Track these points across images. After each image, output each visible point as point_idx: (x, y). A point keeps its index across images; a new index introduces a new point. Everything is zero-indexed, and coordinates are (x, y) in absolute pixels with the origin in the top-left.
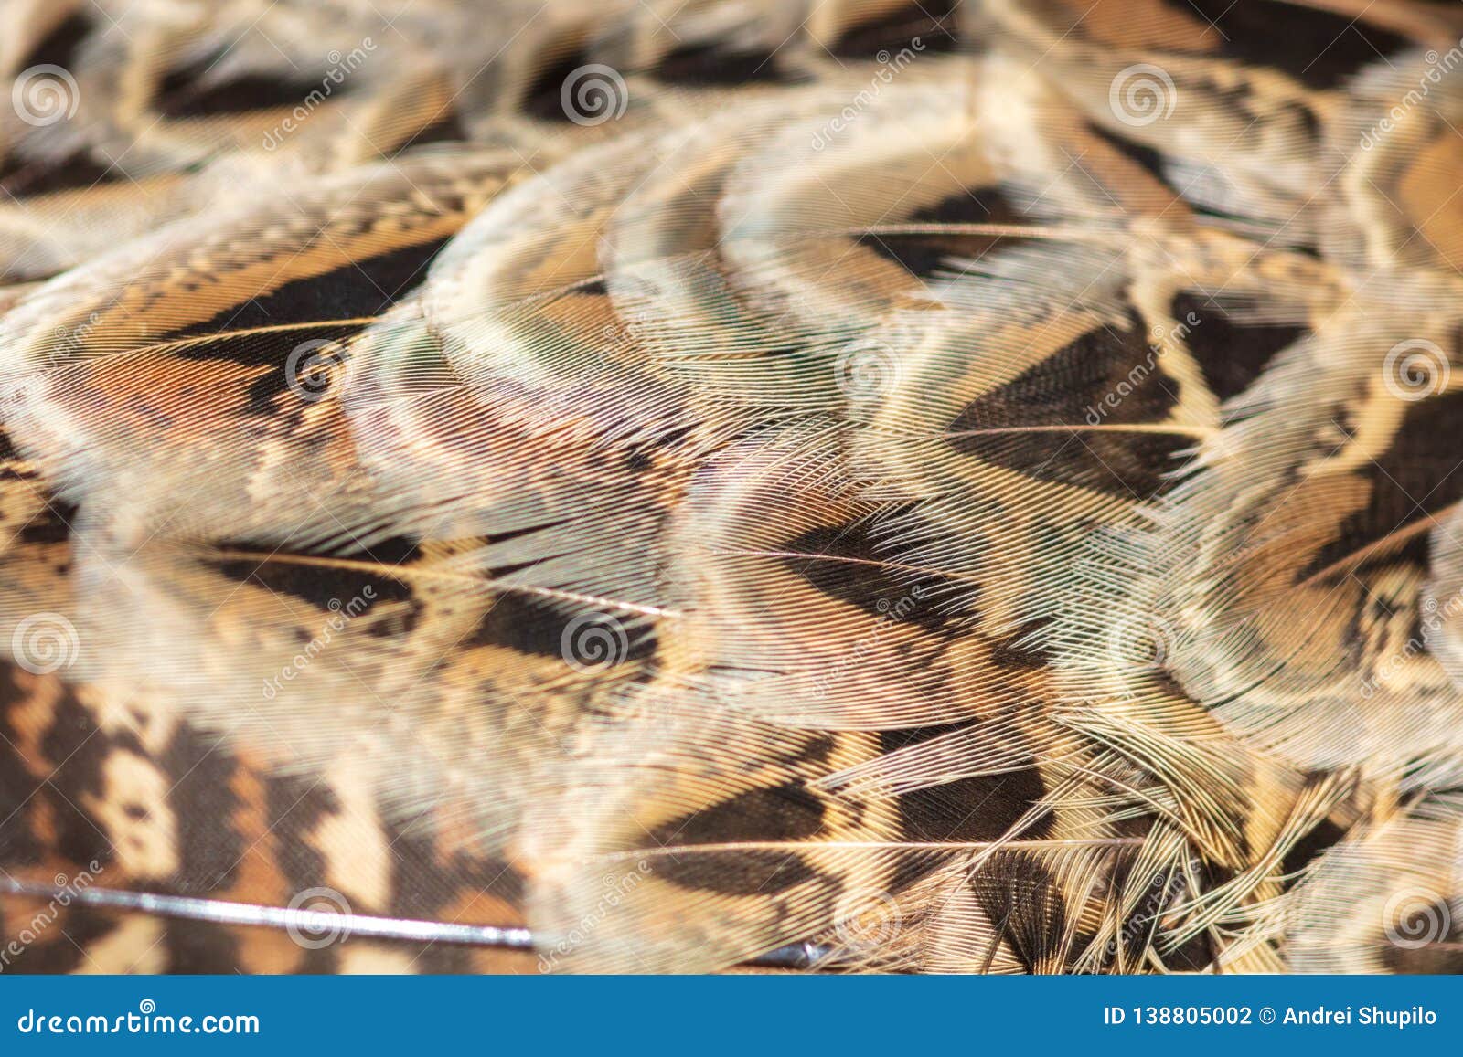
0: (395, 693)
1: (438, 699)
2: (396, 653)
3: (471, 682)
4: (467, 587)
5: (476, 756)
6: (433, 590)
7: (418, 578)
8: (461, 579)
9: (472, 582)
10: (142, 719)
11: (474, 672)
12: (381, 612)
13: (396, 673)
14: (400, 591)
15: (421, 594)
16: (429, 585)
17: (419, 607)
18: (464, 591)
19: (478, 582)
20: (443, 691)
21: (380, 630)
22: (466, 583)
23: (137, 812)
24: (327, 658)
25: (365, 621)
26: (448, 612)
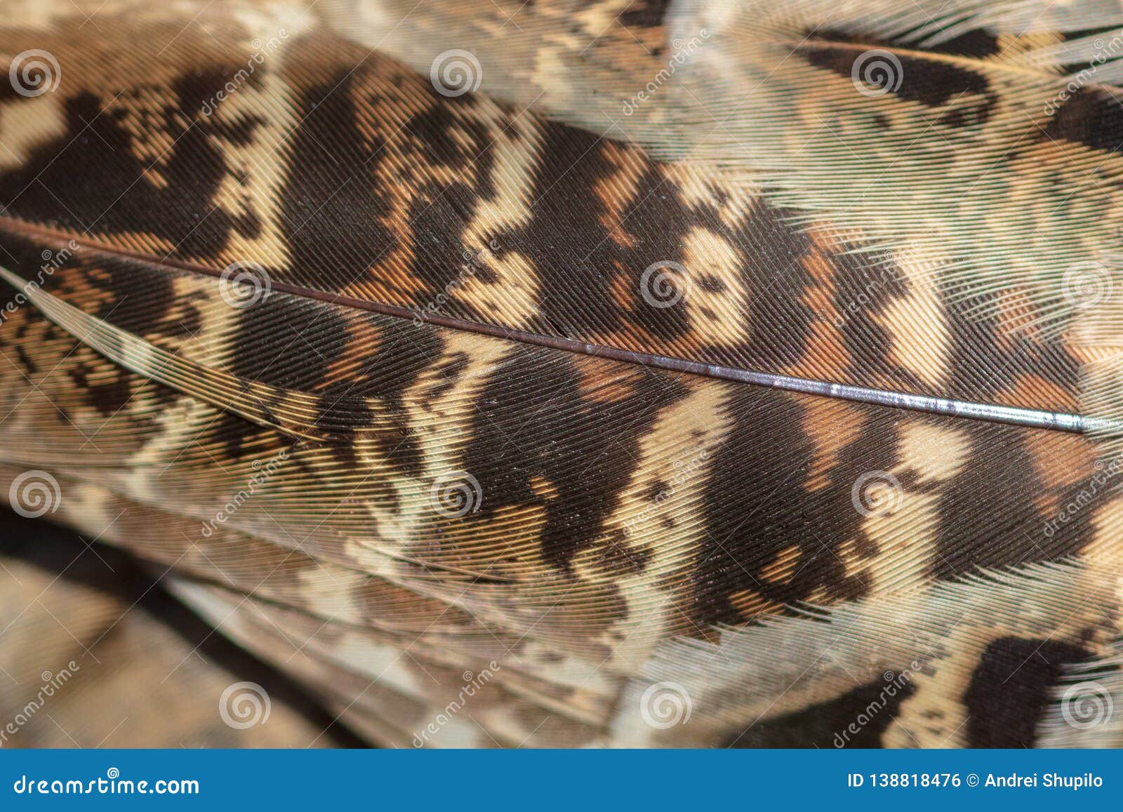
0: (965, 181)
1: (1008, 188)
2: (970, 142)
3: (1040, 172)
4: (1041, 82)
5: (1039, 243)
6: (1008, 84)
7: (995, 71)
8: (1035, 75)
9: (1046, 78)
10: (722, 197)
11: (1042, 163)
12: (956, 102)
13: (966, 162)
14: (977, 83)
15: (997, 87)
16: (1004, 79)
17: (994, 99)
18: (1037, 86)
19: (1053, 77)
20: (1013, 181)
21: (955, 120)
22: (1040, 78)
23: (711, 285)
24: (901, 144)
25: (940, 111)
26: (1021, 105)
